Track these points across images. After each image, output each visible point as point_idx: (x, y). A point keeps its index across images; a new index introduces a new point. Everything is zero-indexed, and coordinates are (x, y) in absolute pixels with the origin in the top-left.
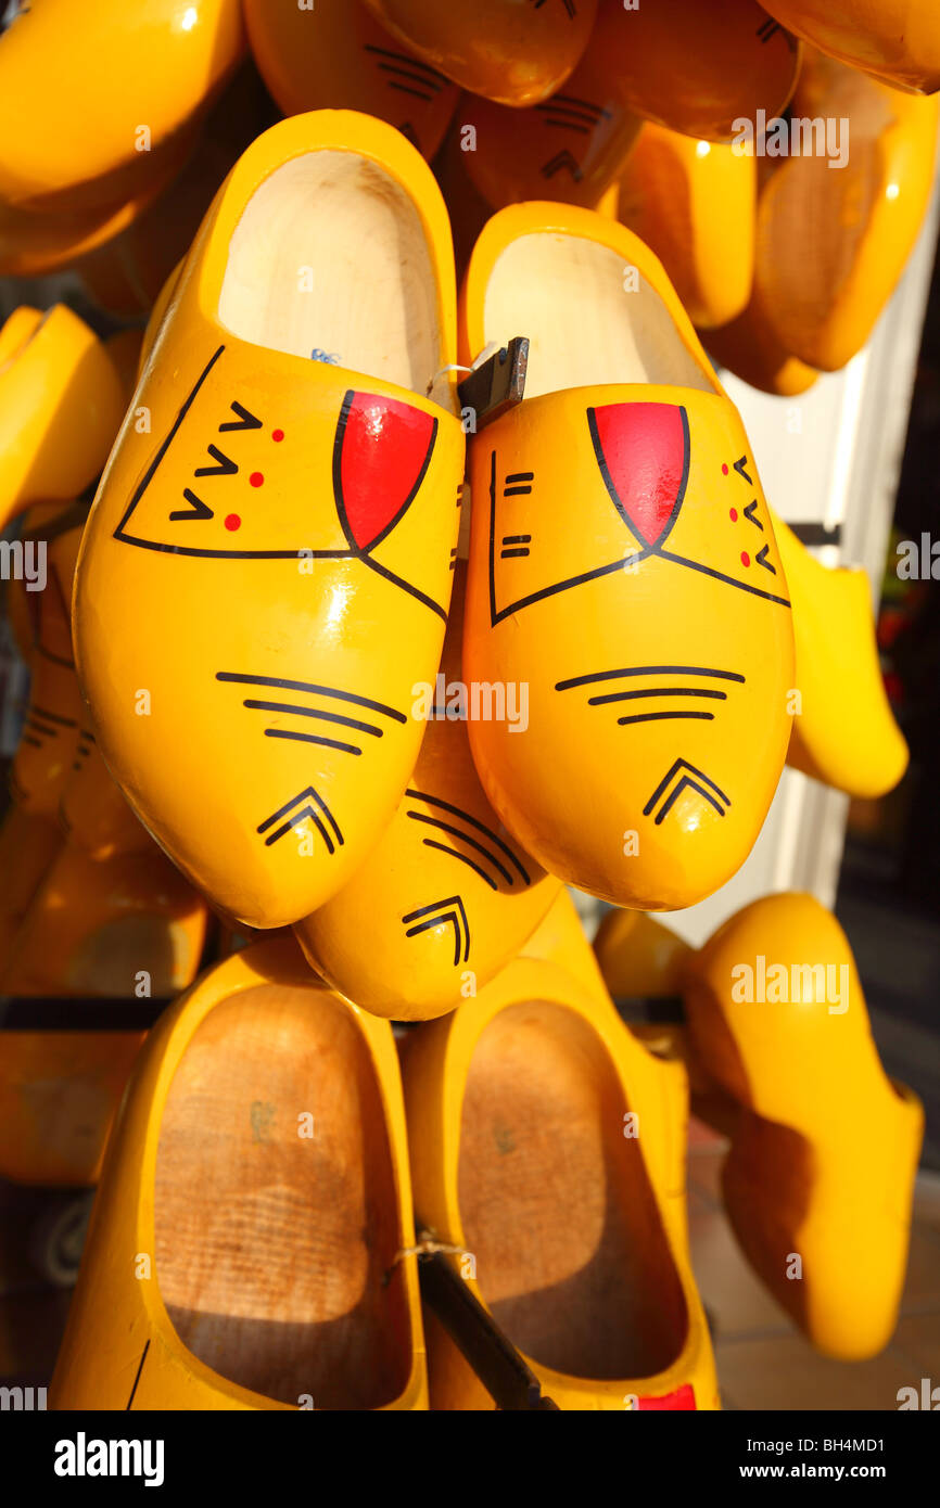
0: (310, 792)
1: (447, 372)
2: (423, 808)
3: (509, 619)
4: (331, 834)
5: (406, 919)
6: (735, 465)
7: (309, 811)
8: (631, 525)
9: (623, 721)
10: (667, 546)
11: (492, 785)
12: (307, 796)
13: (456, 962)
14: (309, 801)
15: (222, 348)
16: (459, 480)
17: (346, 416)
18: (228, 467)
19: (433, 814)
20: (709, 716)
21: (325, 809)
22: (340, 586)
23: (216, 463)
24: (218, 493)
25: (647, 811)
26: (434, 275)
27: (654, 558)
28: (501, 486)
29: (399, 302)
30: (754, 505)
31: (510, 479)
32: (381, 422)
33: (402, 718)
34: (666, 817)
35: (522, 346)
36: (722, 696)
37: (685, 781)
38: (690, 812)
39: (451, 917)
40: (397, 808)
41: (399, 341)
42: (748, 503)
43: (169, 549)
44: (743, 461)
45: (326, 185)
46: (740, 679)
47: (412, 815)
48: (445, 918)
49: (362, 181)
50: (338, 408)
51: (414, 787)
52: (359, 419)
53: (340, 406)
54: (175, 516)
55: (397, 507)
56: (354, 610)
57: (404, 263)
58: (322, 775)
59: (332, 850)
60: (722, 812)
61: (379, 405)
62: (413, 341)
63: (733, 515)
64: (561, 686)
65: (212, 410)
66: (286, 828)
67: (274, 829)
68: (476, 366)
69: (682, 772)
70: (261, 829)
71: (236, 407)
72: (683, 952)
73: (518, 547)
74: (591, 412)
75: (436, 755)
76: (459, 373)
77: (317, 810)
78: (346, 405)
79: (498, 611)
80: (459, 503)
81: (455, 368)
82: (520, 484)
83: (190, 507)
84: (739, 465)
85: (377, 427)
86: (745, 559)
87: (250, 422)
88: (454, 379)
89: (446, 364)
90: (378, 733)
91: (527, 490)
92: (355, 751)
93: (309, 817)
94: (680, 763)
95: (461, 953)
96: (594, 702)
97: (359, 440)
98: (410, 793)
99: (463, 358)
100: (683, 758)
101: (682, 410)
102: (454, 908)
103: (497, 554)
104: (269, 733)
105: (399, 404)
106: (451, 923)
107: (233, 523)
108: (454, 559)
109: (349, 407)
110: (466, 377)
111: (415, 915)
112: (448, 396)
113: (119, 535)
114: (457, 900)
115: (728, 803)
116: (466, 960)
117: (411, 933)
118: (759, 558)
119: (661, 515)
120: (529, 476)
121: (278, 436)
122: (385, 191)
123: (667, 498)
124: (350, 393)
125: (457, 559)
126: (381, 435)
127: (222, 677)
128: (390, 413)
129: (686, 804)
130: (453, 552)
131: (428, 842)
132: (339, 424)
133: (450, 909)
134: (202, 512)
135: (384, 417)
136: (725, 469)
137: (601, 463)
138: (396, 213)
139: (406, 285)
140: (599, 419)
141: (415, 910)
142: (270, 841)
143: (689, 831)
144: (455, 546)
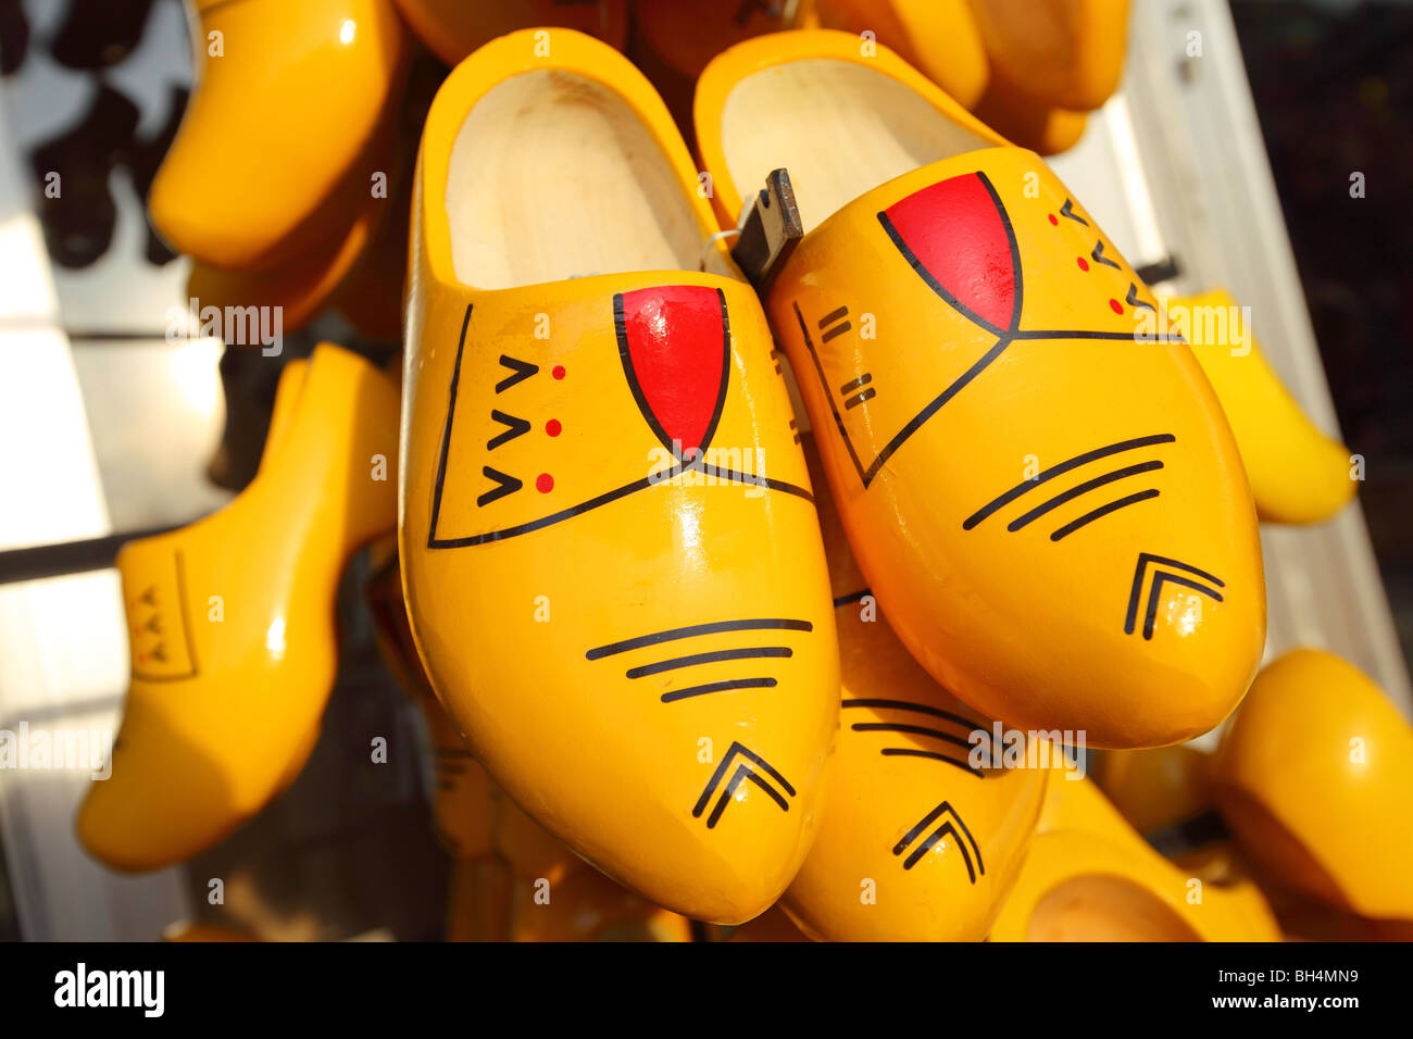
0: (736, 748)
1: (714, 243)
2: (867, 715)
3: (881, 473)
4: (778, 790)
5: (898, 850)
6: (1061, 212)
7: (742, 770)
8: (975, 318)
9: (1057, 536)
10: (1024, 326)
11: (933, 661)
12: (734, 754)
13: (973, 879)
14: (739, 760)
15: (470, 307)
16: (770, 346)
17: (623, 323)
18: (519, 427)
19: (882, 717)
20: (1153, 493)
21: (760, 762)
22: (684, 507)
23: (506, 428)
24: (517, 459)
25: (1129, 628)
26: (664, 155)
27: (1016, 344)
28: (816, 335)
29: (639, 199)
30: (1100, 246)
31: (823, 324)
32: (661, 316)
33: (805, 626)
34: (1155, 627)
35: (781, 178)
36: (1157, 465)
37: (1160, 577)
38: (1183, 612)
39: (946, 829)
40: (838, 726)
41: (653, 234)
42: (1093, 246)
43: (489, 538)
44: (1068, 205)
45: (524, 112)
46: (1169, 438)
47: (858, 727)
48: (940, 833)
49: (556, 94)
50: (611, 318)
51: (847, 695)
52: (638, 320)
53: (613, 315)
54: (483, 500)
55: (714, 399)
56: (708, 527)
57: (629, 157)
58: (743, 724)
59: (784, 806)
60: (1218, 597)
61: (653, 299)
62: (667, 228)
63: (1083, 264)
64: (970, 524)
65: (483, 373)
66: (726, 799)
67: (712, 807)
68: (741, 225)
69: (1152, 567)
70: (697, 812)
71: (505, 361)
72: (1198, 759)
73: (861, 390)
74: (883, 217)
75: (858, 651)
76: (727, 239)
77: (752, 766)
78: (618, 311)
79: (866, 468)
80: (778, 370)
81: (720, 236)
82: (837, 323)
83: (495, 485)
84: (1065, 211)
85: (659, 324)
86: (1116, 307)
87: (525, 370)
88: (724, 247)
89: (709, 235)
90: (787, 653)
91: (846, 327)
92: (768, 682)
93: (745, 778)
94: (1144, 559)
95: (974, 865)
96: (1014, 526)
97: (646, 344)
98: (846, 704)
99: (724, 221)
100: (1144, 552)
101: (981, 175)
102: (946, 817)
103: (841, 409)
104: (667, 698)
105: (673, 288)
106: (949, 836)
107: (545, 484)
108: (795, 432)
109: (622, 313)
110: (735, 241)
111: (906, 841)
112: (724, 264)
113: (434, 544)
114: (945, 807)
115: (1221, 584)
116: (982, 872)
117: (909, 864)
118: (1130, 301)
119: (1004, 294)
120: (843, 311)
121: (559, 373)
122: (584, 94)
123: (1004, 273)
124: (617, 297)
125: (799, 430)
126: (668, 328)
127: (594, 655)
128: (667, 303)
129: (1171, 605)
130: (793, 425)
131: (887, 752)
132: (618, 334)
133: (941, 821)
134: (509, 485)
135: (662, 309)
136: (1053, 220)
137: (916, 265)
138: (602, 111)
139: (640, 177)
140: (893, 220)
141: (904, 835)
142: (712, 823)
143: (1190, 634)
144: (792, 418)
